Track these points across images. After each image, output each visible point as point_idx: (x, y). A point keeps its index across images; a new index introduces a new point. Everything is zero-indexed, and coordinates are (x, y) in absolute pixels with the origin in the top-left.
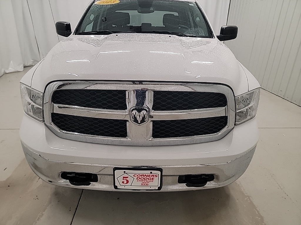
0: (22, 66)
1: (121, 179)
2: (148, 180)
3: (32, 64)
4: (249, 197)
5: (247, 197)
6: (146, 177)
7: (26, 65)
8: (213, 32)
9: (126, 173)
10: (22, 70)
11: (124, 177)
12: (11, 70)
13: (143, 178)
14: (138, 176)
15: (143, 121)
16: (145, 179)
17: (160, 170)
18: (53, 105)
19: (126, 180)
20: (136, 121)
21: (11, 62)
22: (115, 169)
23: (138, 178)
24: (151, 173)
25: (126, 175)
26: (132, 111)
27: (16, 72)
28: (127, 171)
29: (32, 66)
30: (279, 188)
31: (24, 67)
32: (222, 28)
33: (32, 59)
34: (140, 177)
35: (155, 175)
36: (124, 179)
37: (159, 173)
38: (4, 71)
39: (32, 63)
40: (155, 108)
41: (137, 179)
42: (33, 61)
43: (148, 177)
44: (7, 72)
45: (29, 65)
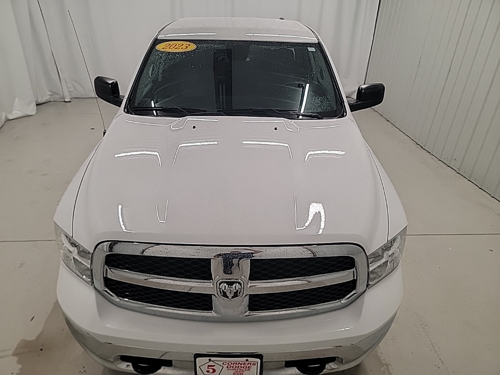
0: (34, 106)
1: (205, 368)
2: (242, 368)
3: (50, 98)
4: (387, 365)
5: (385, 366)
6: (239, 365)
7: (40, 101)
8: (344, 102)
9: (212, 361)
10: (35, 113)
11: (209, 366)
12: (17, 113)
13: (236, 367)
14: (228, 364)
15: (236, 295)
16: (238, 368)
17: (260, 356)
18: (107, 270)
19: (213, 369)
20: (225, 295)
21: (16, 99)
22: (197, 356)
23: (229, 367)
24: (247, 360)
25: (211, 363)
26: (220, 284)
27: (25, 117)
28: (212, 359)
29: (50, 101)
30: (432, 349)
31: (37, 105)
32: (359, 88)
33: (50, 91)
34: (232, 365)
35: (252, 363)
36: (209, 367)
37: (259, 361)
38: (6, 116)
39: (49, 96)
40: (252, 277)
41: (227, 367)
42: (51, 93)
43: (243, 366)
44: (11, 118)
45: (44, 101)
